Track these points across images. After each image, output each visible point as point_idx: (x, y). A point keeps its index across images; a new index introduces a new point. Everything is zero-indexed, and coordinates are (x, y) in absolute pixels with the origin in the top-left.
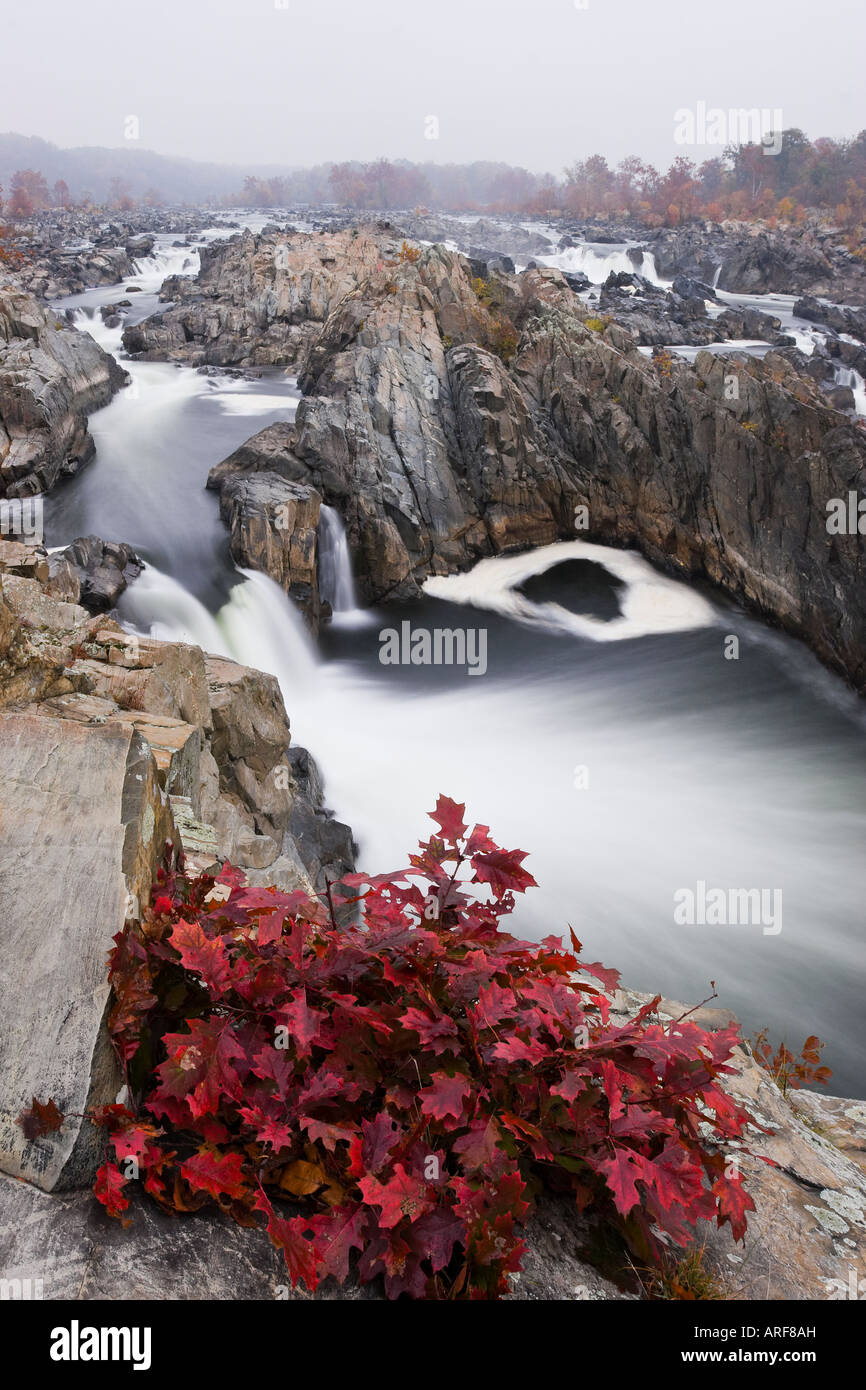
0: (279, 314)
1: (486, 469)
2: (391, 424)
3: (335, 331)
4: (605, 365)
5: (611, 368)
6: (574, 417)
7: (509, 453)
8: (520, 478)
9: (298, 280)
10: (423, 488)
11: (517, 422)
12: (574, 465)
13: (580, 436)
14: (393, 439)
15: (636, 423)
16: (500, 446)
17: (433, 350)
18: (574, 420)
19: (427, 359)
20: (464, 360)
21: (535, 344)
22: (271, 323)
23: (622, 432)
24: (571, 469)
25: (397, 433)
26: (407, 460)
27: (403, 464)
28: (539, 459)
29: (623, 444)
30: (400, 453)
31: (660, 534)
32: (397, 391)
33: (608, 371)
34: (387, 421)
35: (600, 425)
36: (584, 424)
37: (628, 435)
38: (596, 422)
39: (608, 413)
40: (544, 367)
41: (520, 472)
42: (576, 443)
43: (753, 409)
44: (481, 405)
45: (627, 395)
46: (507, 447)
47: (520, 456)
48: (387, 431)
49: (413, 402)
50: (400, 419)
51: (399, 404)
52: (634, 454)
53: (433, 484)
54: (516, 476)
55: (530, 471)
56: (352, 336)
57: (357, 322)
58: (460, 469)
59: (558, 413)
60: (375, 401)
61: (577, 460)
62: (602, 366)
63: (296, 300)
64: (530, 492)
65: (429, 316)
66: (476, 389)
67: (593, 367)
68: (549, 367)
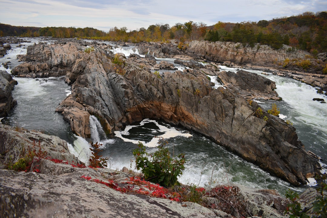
0: (55, 65)
1: (126, 103)
2: (100, 93)
3: (77, 69)
4: (148, 77)
5: (150, 77)
6: (144, 89)
7: (131, 99)
8: (134, 105)
9: (59, 56)
10: (111, 110)
11: (132, 91)
12: (145, 101)
13: (146, 94)
14: (101, 97)
15: (158, 90)
16: (128, 97)
17: (104, 74)
18: (144, 90)
19: (103, 76)
20: (115, 76)
21: (131, 72)
22: (53, 67)
23: (155, 93)
24: (144, 102)
25: (102, 96)
26: (106, 102)
27: (105, 103)
28: (137, 100)
29: (156, 95)
30: (104, 100)
31: (168, 117)
32: (100, 85)
33: (149, 78)
34: (99, 93)
35: (149, 91)
36: (146, 91)
37: (157, 93)
38: (149, 90)
39: (151, 88)
40: (133, 78)
41: (134, 103)
42: (145, 96)
43: (189, 86)
44: (123, 88)
45: (155, 84)
46: (130, 98)
47: (133, 100)
48: (99, 95)
49: (104, 87)
50: (102, 92)
51: (101, 88)
52: (159, 98)
53: (113, 108)
54: (133, 105)
55: (136, 103)
56: (82, 71)
57: (84, 67)
58: (118, 104)
59: (139, 88)
60: (95, 88)
61: (145, 100)
62: (147, 77)
63: (59, 61)
64: (136, 108)
65: (101, 65)
66: (121, 84)
67: (145, 77)
68: (135, 77)
